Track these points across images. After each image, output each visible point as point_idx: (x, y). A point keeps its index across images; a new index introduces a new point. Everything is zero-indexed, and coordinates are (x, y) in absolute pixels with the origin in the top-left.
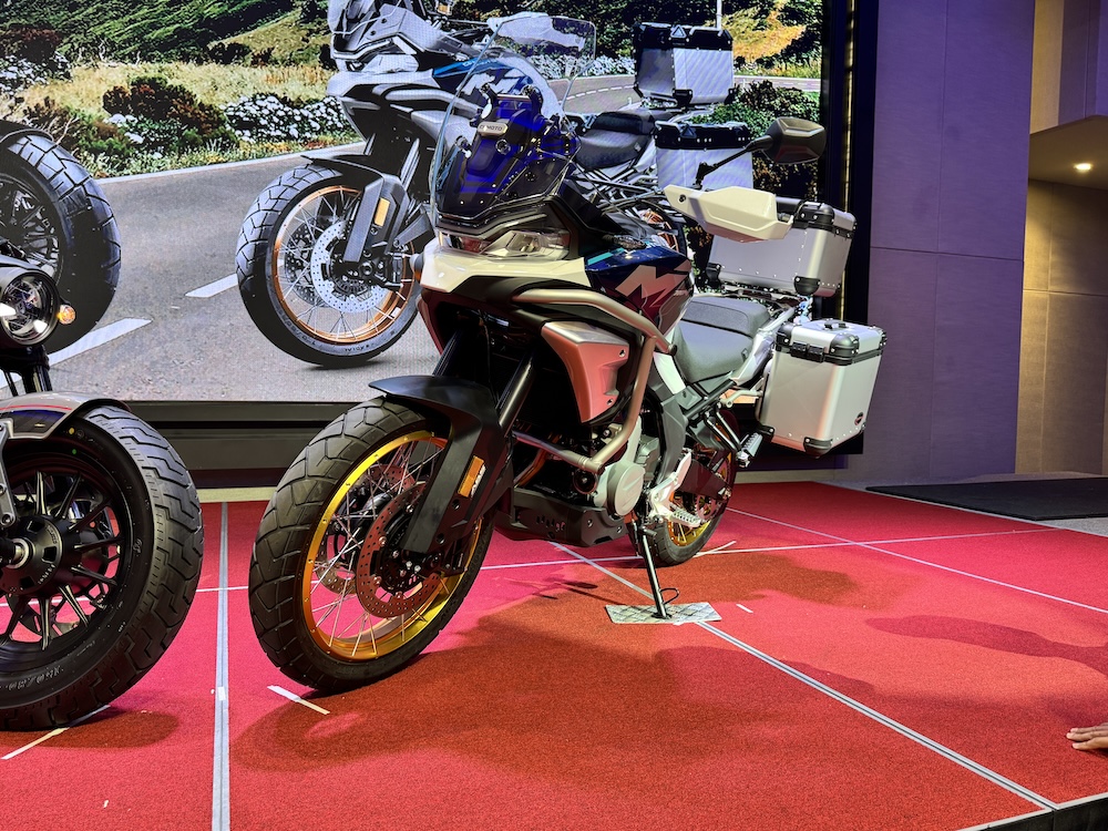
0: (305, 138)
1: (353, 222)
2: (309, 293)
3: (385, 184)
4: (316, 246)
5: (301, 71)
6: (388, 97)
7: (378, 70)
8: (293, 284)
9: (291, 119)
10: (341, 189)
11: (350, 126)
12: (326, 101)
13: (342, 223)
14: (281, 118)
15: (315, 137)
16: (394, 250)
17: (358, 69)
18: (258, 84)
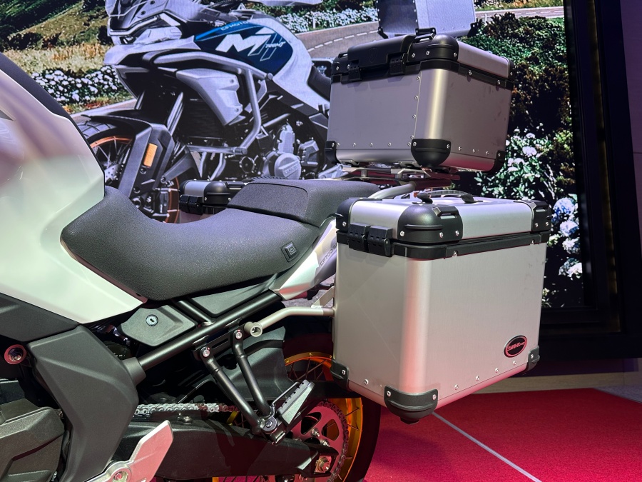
0: (85, 101)
1: (125, 165)
3: (153, 132)
5: (83, 48)
6: (156, 62)
7: (147, 41)
9: (74, 87)
10: (115, 139)
11: (123, 88)
12: (103, 70)
13: (115, 167)
14: (65, 87)
15: (93, 99)
16: (161, 185)
17: (131, 42)
18: (47, 62)
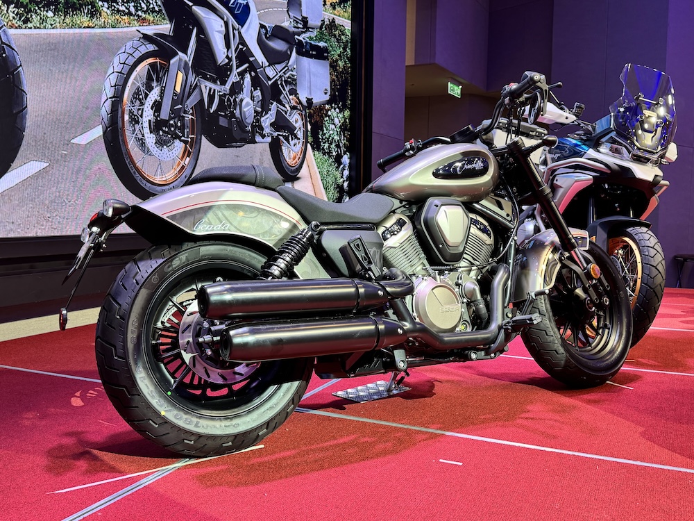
0: (139, 16)
1: (165, 87)
2: (142, 143)
3: (180, 60)
4: (146, 105)
8: (134, 135)
10: (158, 60)
11: (162, 11)
13: (159, 88)
15: (144, 15)
16: (185, 112)
